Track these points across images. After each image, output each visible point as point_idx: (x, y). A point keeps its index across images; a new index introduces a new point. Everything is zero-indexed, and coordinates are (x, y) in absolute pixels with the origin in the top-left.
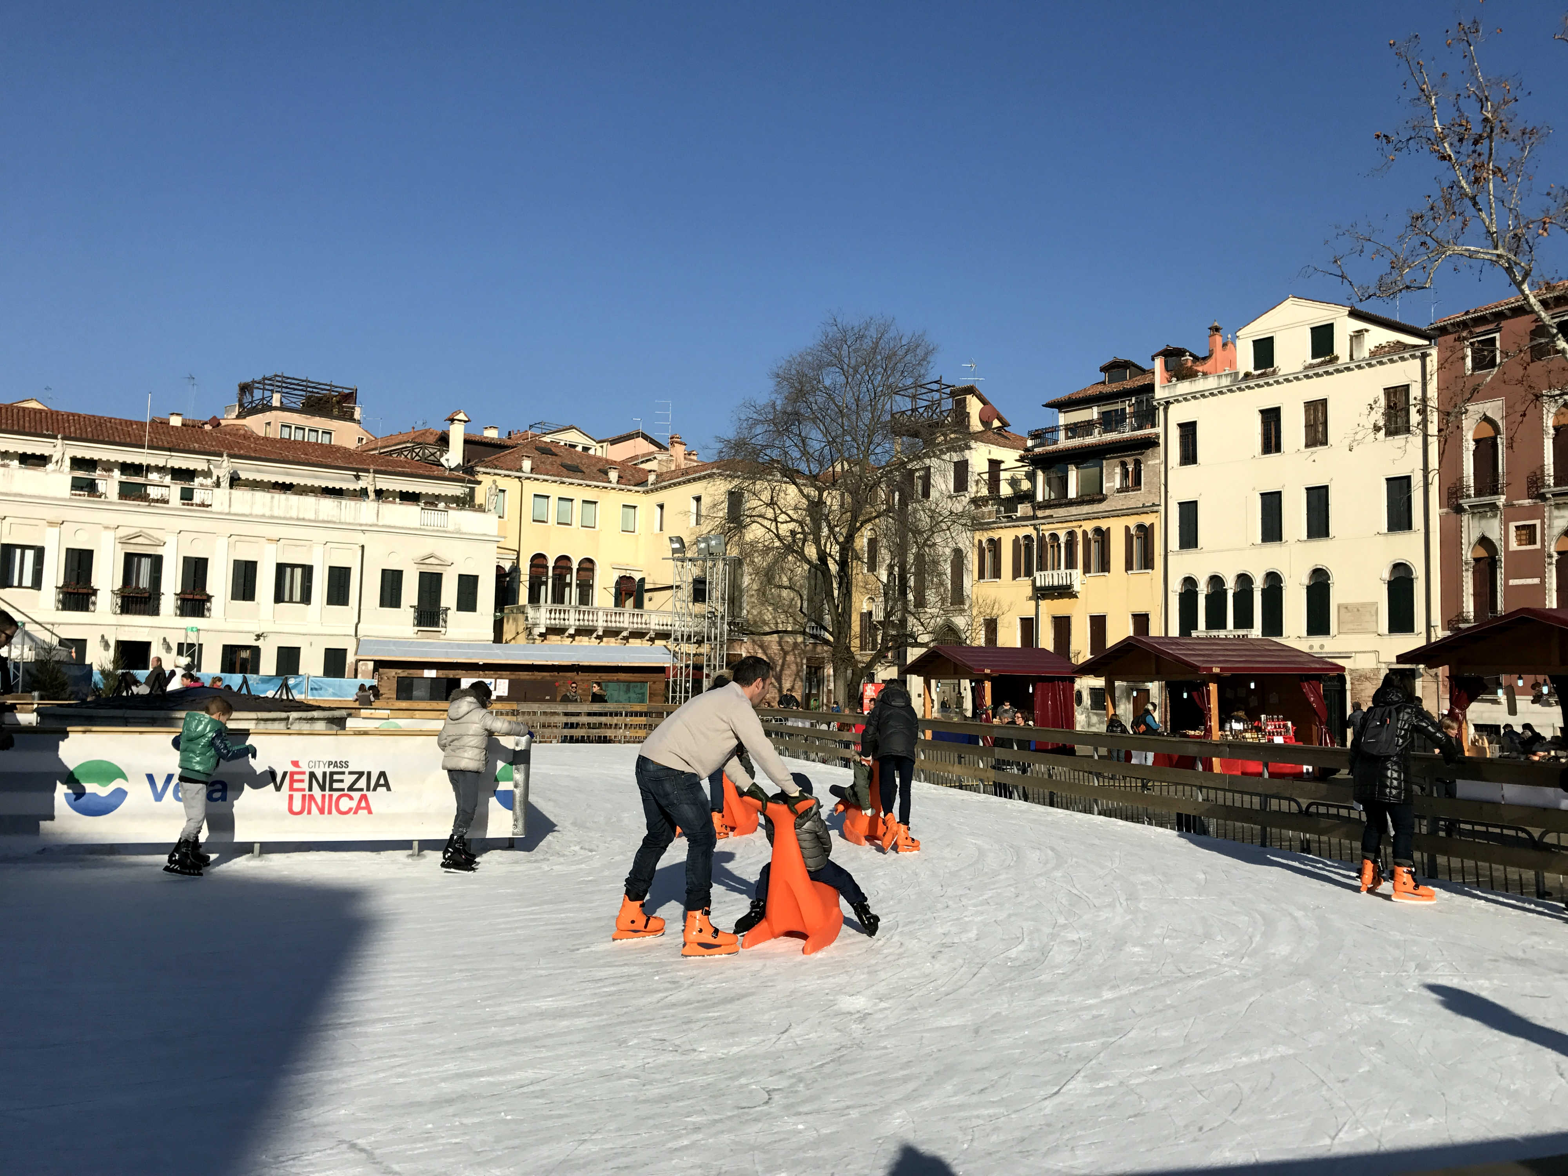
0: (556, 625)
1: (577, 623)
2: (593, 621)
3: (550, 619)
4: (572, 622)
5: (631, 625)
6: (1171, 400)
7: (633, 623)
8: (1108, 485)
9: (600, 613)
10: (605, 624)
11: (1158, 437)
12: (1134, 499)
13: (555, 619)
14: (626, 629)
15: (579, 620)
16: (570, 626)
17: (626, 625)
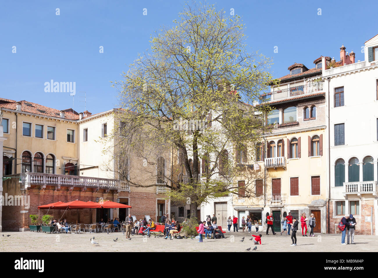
0: (36, 183)
1: (47, 182)
2: (55, 182)
3: (33, 180)
4: (44, 182)
5: (75, 184)
6: (331, 77)
7: (76, 183)
8: (299, 118)
9: (59, 178)
10: (61, 183)
11: (324, 94)
12: (311, 124)
13: (36, 180)
14: (72, 186)
15: (48, 181)
16: (43, 184)
17: (72, 184)
